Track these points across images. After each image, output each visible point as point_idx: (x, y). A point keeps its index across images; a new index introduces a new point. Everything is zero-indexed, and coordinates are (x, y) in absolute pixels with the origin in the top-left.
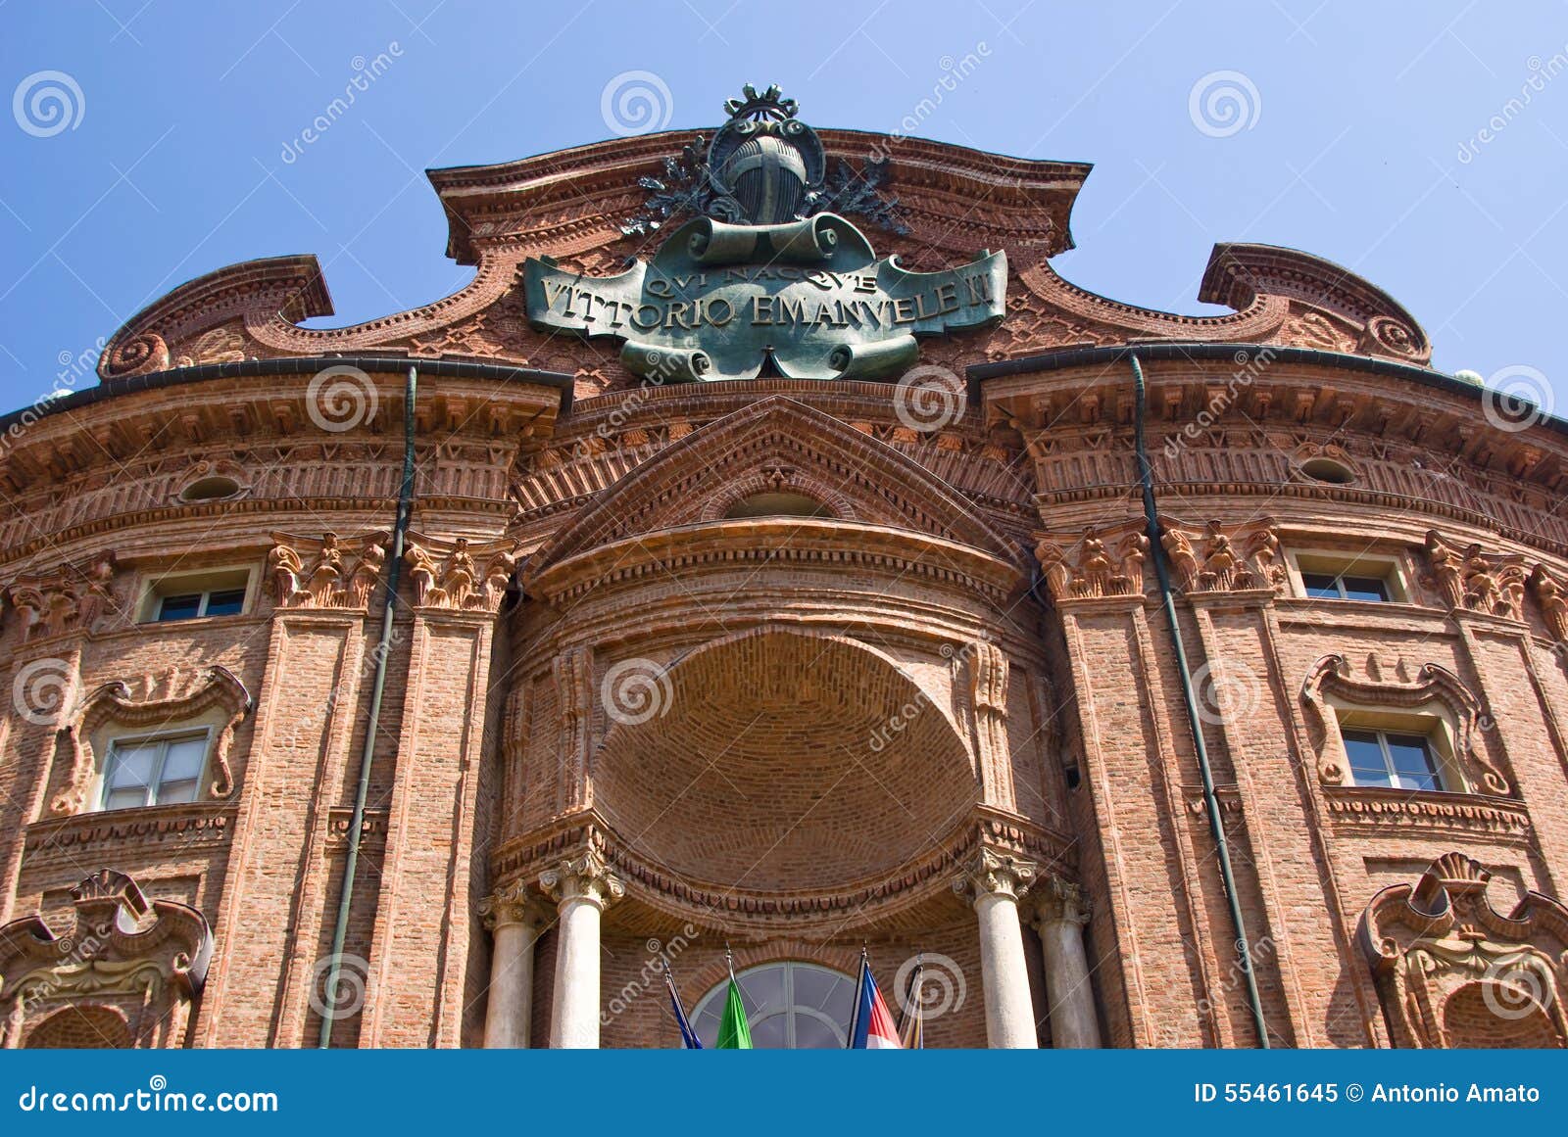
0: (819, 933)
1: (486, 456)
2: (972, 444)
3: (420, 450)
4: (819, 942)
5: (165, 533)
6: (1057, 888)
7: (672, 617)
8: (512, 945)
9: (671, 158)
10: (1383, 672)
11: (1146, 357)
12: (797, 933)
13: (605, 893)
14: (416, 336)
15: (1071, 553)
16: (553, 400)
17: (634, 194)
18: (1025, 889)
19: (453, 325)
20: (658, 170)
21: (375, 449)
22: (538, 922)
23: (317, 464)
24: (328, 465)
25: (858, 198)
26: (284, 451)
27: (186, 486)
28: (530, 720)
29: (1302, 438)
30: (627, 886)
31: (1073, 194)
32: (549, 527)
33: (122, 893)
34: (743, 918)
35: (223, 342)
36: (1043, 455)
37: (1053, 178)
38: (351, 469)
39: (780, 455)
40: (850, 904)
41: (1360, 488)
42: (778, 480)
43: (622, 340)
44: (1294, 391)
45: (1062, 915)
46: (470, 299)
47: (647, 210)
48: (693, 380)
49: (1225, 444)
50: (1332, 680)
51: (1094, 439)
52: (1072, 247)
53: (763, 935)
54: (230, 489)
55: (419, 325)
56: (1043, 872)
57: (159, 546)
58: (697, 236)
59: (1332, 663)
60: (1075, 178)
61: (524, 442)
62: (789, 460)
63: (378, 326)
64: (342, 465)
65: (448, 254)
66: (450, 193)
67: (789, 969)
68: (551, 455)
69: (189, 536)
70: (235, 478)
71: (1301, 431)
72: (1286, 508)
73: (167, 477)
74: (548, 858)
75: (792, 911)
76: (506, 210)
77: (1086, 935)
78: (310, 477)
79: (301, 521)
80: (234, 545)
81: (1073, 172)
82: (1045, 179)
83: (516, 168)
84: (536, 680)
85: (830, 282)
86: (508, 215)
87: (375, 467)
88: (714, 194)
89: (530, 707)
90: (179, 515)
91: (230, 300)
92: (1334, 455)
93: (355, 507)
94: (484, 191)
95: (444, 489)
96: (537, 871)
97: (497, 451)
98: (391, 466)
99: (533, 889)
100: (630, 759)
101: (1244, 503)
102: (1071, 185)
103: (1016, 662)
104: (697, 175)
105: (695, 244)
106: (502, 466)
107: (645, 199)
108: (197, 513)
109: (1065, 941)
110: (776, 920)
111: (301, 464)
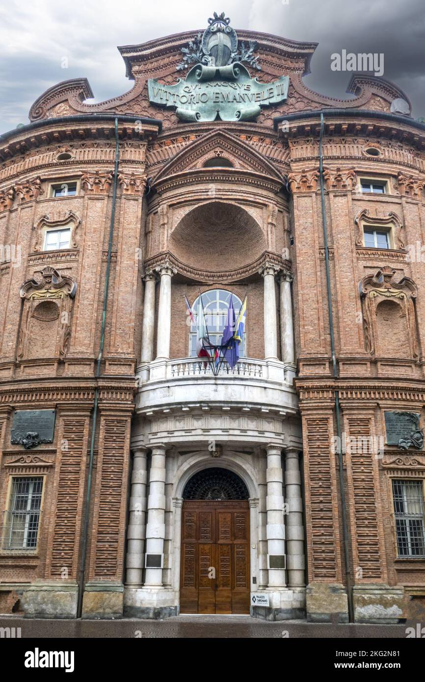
0: (226, 282)
1: (138, 147)
2: (274, 142)
3: (120, 144)
4: (225, 285)
5: (53, 171)
6: (285, 272)
7: (189, 197)
8: (150, 285)
9: (190, 41)
10: (379, 214)
11: (326, 115)
12: (220, 282)
13: (172, 272)
14: (118, 106)
15: (298, 178)
16: (156, 129)
17: (180, 54)
18: (276, 273)
19: (128, 102)
20: (186, 45)
21: (108, 144)
22: (156, 279)
23: (92, 149)
24: (95, 149)
25: (247, 56)
26: (83, 145)
27: (57, 156)
28: (152, 225)
29: (368, 141)
30: (178, 270)
31: (312, 53)
32: (157, 168)
33: (53, 273)
34: (207, 278)
35: (62, 108)
36: (294, 146)
37: (306, 48)
38: (102, 151)
39: (220, 147)
40: (233, 275)
41: (382, 157)
42: (219, 155)
43: (176, 108)
44: (367, 126)
45: (285, 279)
46: (132, 94)
47: (184, 61)
48: (196, 122)
49: (345, 143)
50: (364, 216)
51: (308, 141)
52: (310, 72)
53: (212, 283)
54: (69, 157)
55: (118, 103)
56: (282, 268)
57: (52, 174)
58: (198, 71)
59: (365, 211)
60: (313, 48)
61: (149, 141)
62: (222, 148)
63: (106, 103)
64: (99, 150)
65: (126, 76)
66: (126, 55)
67: (218, 291)
68: (157, 146)
69: (60, 172)
70: (70, 153)
71: (368, 138)
72: (359, 164)
73: (52, 153)
74: (158, 263)
75: (219, 277)
76: (142, 61)
77: (291, 284)
78: (90, 153)
79: (89, 167)
80: (72, 174)
81: (312, 46)
82: (303, 49)
83: (144, 46)
84: (154, 214)
85: (237, 87)
86: (142, 63)
87: (108, 150)
88: (204, 55)
89: (153, 221)
90: (56, 165)
91: (63, 93)
92: (374, 145)
93: (104, 163)
94: (135, 54)
95: (128, 157)
96: (155, 266)
97: (141, 145)
98: (113, 150)
99: (154, 271)
100: (179, 237)
101: (348, 162)
102: (311, 51)
103: (280, 210)
104: (198, 47)
105: (197, 73)
106: (143, 150)
107: (184, 56)
108: (61, 164)
109: (286, 286)
110: (215, 279)
111: (88, 149)
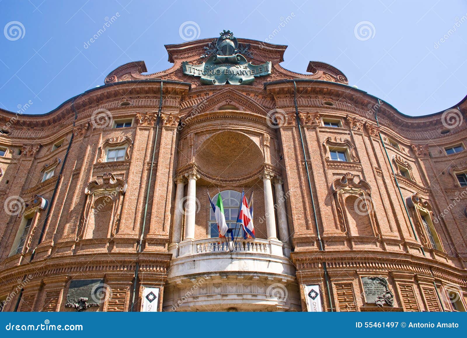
0: (235, 185)
1: (175, 98)
2: (264, 97)
3: (163, 97)
4: (235, 187)
5: (117, 112)
6: (278, 177)
7: (209, 128)
8: (180, 186)
9: (210, 43)
10: (337, 140)
11: (297, 82)
12: (231, 185)
13: (197, 177)
14: (162, 76)
16: (188, 88)
17: (203, 50)
18: (272, 178)
19: (169, 74)
20: (207, 45)
21: (155, 97)
22: (185, 182)
23: (144, 99)
24: (146, 99)
25: (244, 51)
26: (138, 97)
27: (121, 103)
28: (183, 146)
29: (324, 97)
30: (201, 176)
31: (284, 51)
32: (187, 111)
33: (111, 177)
34: (222, 182)
35: (127, 77)
36: (277, 99)
37: (280, 48)
38: (151, 100)
39: (229, 99)
40: (241, 180)
41: (334, 106)
42: (229, 103)
43: (200, 77)
44: (323, 88)
45: (278, 182)
46: (172, 69)
47: (205, 53)
48: (213, 85)
49: (311, 98)
50: (328, 141)
51: (287, 97)
52: (284, 61)
53: (225, 185)
54: (129, 104)
55: (163, 74)
56: (276, 175)
57: (116, 114)
58: (214, 58)
59: (328, 138)
60: (284, 48)
61: (182, 96)
62: (231, 99)
63: (155, 74)
64: (149, 100)
65: (168, 61)
66: (169, 49)
67: (229, 191)
68: (187, 98)
69: (121, 113)
70: (130, 102)
71: (324, 96)
72: (321, 110)
73: (117, 102)
74: (186, 171)
75: (230, 181)
76: (179, 53)
77: (283, 186)
78: (143, 102)
79: (142, 110)
80: (130, 114)
81: (284, 47)
82: (279, 48)
83: (181, 45)
84: (184, 139)
85: (239, 67)
86: (179, 54)
87: (155, 100)
88: (218, 50)
89: (183, 144)
90: (120, 109)
91: (128, 69)
92: (330, 100)
93: (151, 107)
94: (175, 49)
95: (168, 104)
96: (185, 173)
97: (177, 97)
98: (158, 100)
99: (184, 177)
100: (202, 154)
101: (314, 109)
102: (284, 49)
103: (271, 137)
104: (214, 46)
105: (214, 59)
106: (178, 100)
107: (205, 51)
108: (123, 108)
109: (279, 187)
110: (227, 183)
111: (141, 99)
